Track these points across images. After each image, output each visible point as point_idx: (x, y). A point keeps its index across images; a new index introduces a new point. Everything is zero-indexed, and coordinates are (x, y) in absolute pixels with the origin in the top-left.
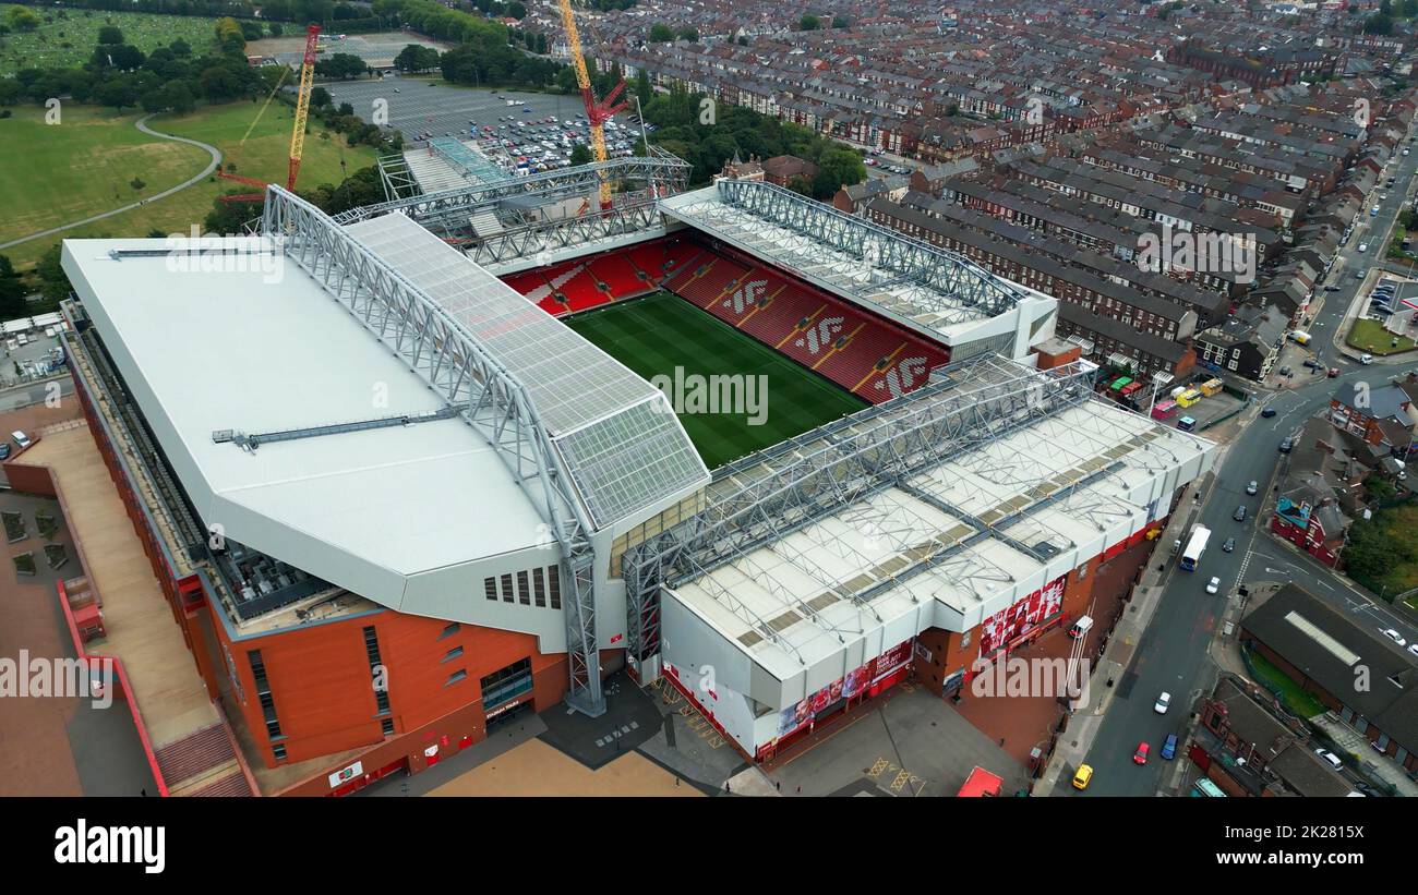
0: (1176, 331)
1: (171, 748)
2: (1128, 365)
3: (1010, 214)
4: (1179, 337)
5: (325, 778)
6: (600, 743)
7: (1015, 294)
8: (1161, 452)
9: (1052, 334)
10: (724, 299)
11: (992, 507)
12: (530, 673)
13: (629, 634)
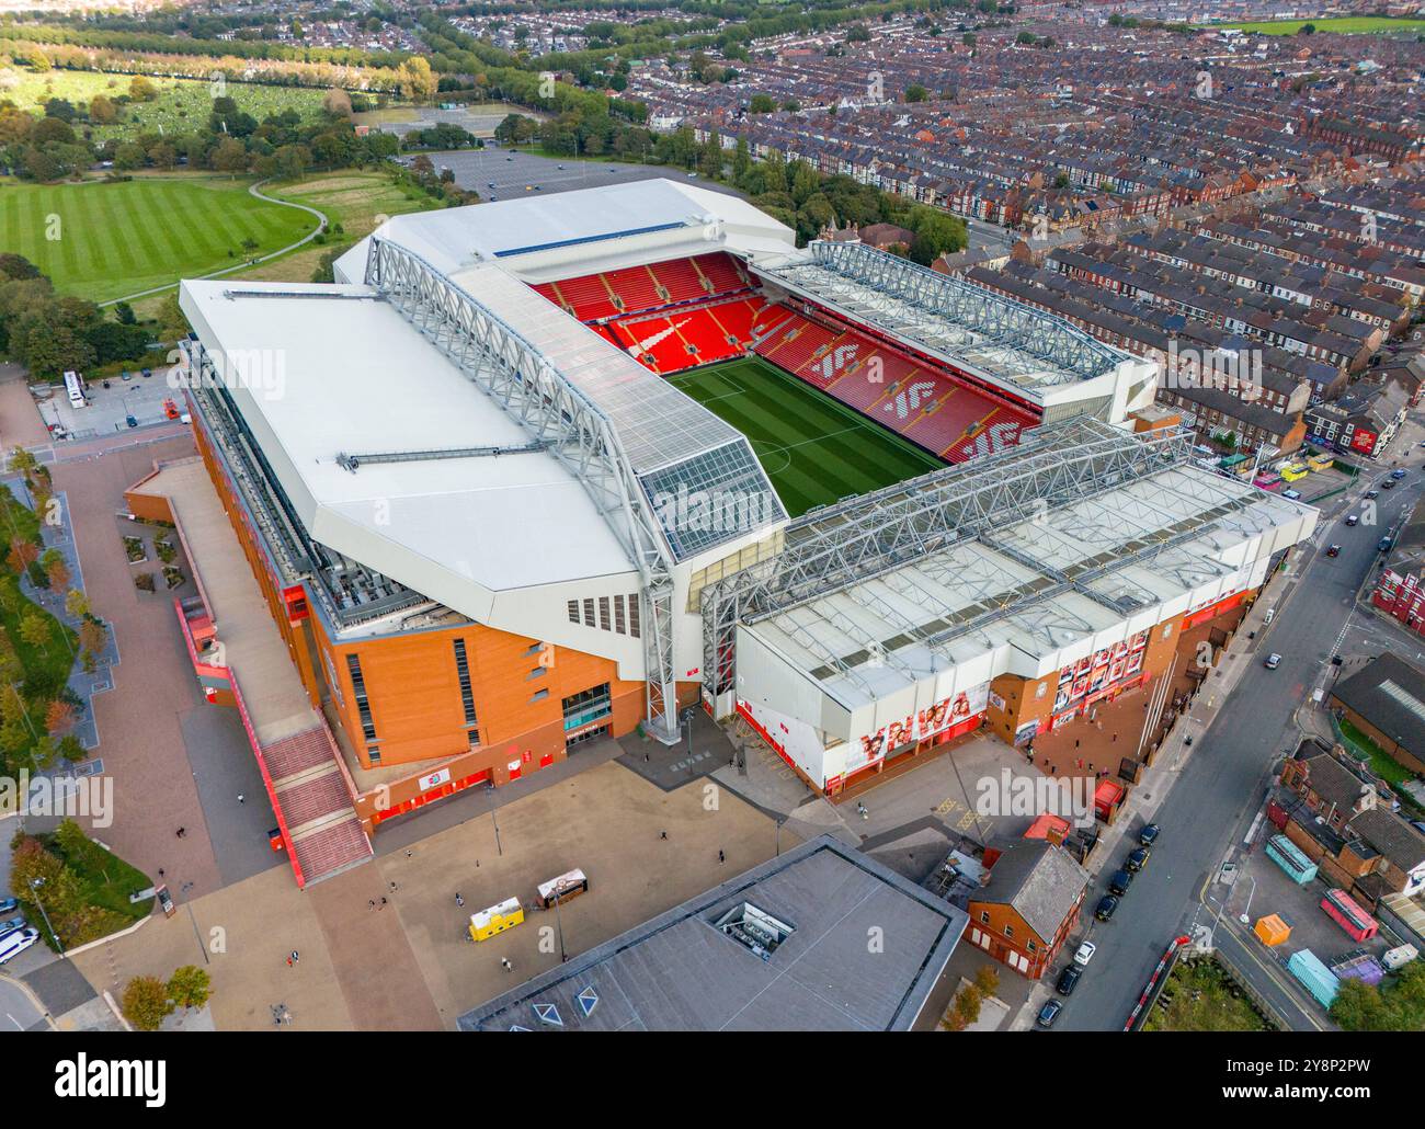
0: (1285, 406)
1: (277, 745)
2: (1231, 437)
3: (1115, 285)
4: (1289, 411)
5: (416, 781)
6: (675, 769)
7: (1114, 357)
8: (1258, 515)
9: (1151, 401)
10: (813, 364)
11: (1076, 562)
12: (608, 698)
13: (705, 669)
